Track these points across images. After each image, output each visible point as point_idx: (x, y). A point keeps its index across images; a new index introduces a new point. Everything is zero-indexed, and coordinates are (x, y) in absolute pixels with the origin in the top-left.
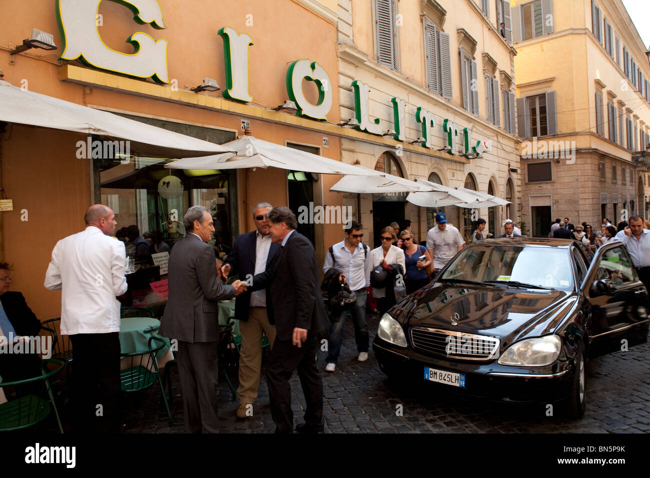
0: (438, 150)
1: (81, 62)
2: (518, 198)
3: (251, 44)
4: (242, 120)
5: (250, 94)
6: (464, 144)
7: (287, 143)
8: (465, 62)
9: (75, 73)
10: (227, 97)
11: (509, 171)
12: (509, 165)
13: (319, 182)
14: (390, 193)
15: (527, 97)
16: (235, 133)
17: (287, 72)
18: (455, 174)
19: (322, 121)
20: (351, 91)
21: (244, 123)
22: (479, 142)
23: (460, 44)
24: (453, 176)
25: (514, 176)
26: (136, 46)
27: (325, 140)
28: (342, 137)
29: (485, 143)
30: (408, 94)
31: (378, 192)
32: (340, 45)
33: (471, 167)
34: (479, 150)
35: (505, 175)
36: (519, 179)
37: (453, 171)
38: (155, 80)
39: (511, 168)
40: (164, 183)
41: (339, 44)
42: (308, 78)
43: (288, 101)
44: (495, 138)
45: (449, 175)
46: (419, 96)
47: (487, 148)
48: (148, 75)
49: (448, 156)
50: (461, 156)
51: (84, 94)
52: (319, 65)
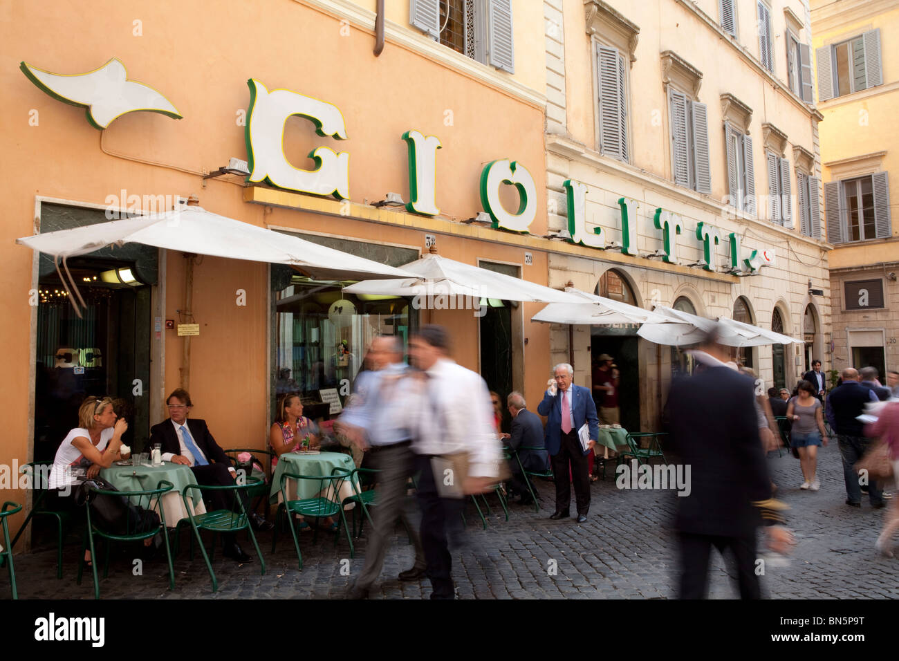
0: (688, 266)
1: (267, 183)
2: (827, 334)
3: (439, 148)
4: (427, 235)
5: (437, 205)
6: (730, 256)
7: (480, 261)
8: (733, 138)
9: (261, 195)
10: (411, 210)
11: (809, 293)
12: (810, 285)
13: (519, 309)
14: (616, 324)
15: (843, 181)
16: (418, 251)
17: (481, 174)
18: (716, 298)
19: (523, 233)
20: (562, 192)
21: (428, 238)
22: (755, 253)
23: (725, 115)
24: (713, 300)
25: (819, 301)
26: (318, 161)
27: (527, 256)
28: (550, 252)
29: (765, 253)
30: (644, 191)
31: (599, 323)
32: (548, 136)
33: (742, 288)
34: (754, 264)
35: (804, 300)
36: (827, 305)
37: (713, 294)
38: (337, 196)
39: (813, 288)
40: (336, 308)
41: (548, 134)
42: (507, 182)
43: (482, 213)
44: (785, 245)
45: (706, 299)
46: (660, 193)
47: (768, 260)
48: (329, 192)
49: (704, 273)
50: (725, 273)
51: (265, 214)
52: (519, 164)
